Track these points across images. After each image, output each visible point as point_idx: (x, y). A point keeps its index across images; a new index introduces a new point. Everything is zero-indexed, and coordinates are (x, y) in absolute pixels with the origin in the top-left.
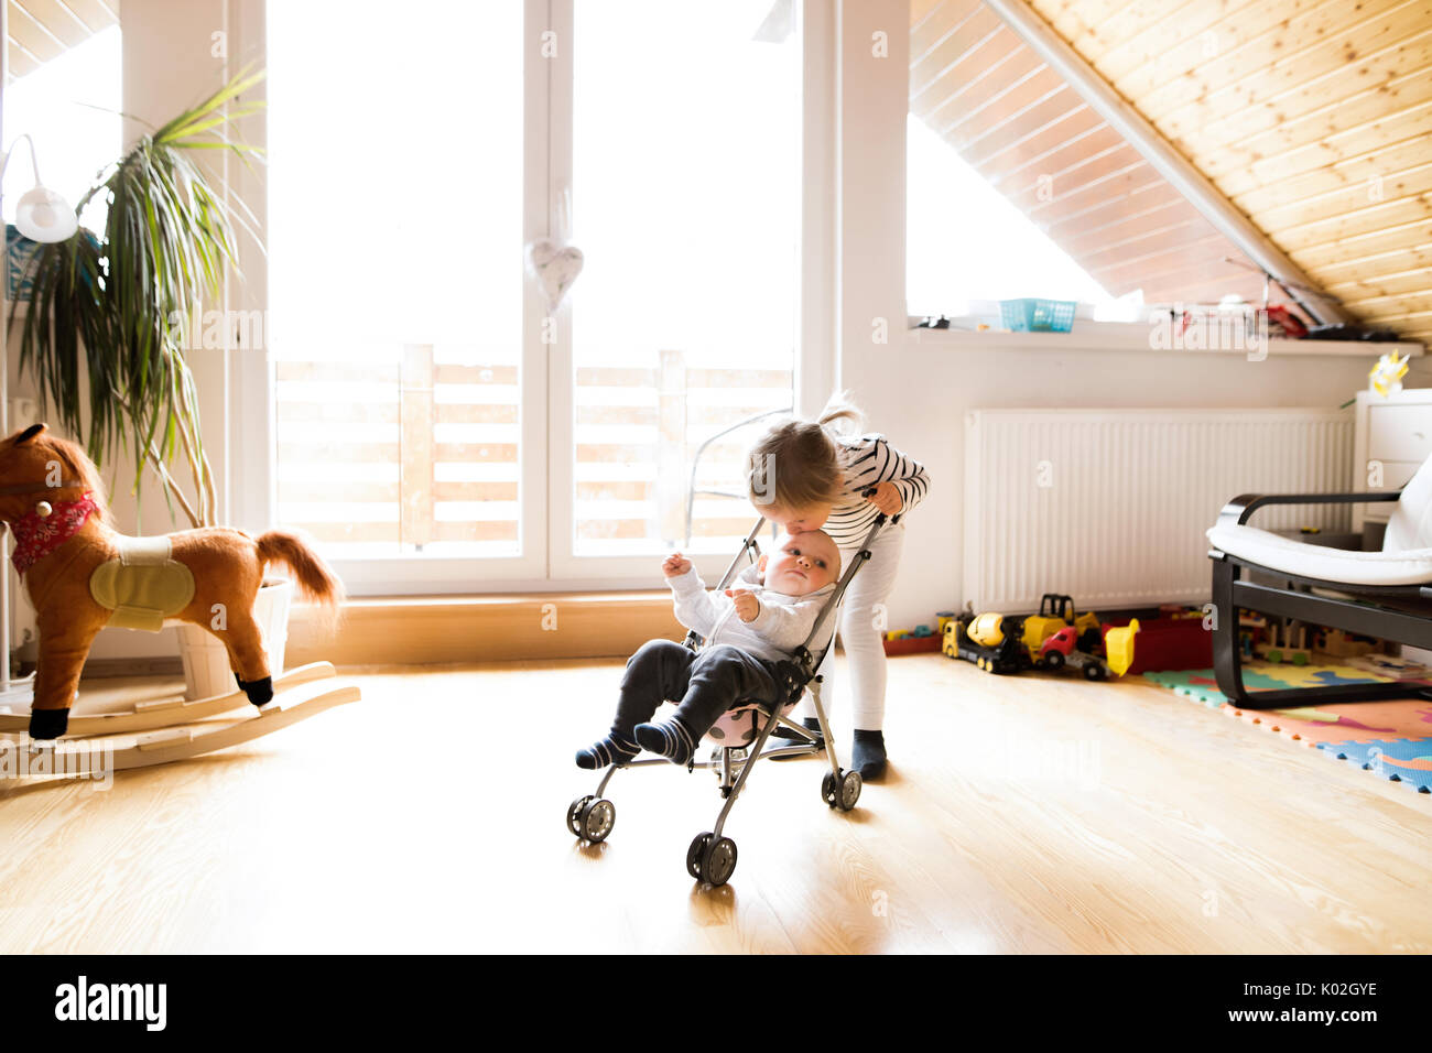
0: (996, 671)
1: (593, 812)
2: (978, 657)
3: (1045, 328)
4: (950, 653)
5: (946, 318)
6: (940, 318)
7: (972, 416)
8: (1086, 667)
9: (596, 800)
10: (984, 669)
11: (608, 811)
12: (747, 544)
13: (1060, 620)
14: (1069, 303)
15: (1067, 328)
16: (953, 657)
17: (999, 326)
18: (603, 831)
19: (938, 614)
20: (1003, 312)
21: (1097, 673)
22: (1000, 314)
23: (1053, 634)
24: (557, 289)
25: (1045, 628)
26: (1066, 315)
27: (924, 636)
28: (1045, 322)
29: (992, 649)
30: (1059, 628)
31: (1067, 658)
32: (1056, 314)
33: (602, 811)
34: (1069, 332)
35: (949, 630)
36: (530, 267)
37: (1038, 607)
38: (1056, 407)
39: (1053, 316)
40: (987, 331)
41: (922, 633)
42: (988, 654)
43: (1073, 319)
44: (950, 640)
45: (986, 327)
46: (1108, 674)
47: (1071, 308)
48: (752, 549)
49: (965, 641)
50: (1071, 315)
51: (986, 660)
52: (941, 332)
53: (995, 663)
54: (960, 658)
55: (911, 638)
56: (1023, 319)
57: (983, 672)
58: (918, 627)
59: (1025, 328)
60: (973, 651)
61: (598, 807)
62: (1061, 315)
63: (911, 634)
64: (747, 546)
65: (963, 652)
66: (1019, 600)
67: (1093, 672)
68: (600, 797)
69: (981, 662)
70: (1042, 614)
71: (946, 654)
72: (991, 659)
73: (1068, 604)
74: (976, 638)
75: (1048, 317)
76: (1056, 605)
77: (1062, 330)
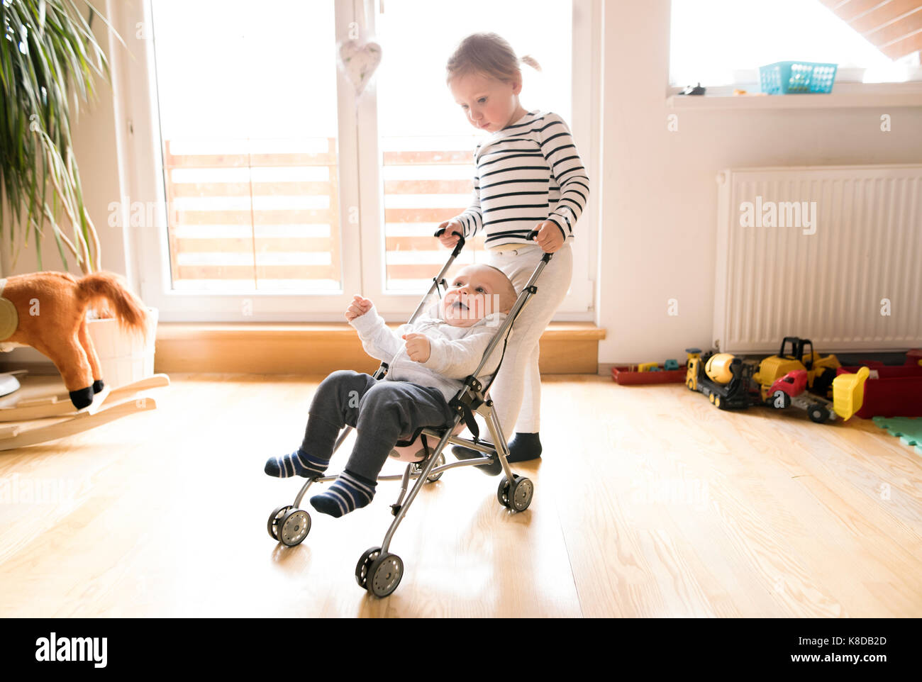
0: (724, 407)
1: (290, 520)
2: (710, 392)
3: (803, 90)
4: (691, 386)
5: (702, 86)
6: (696, 86)
7: (724, 175)
8: (811, 409)
9: (294, 510)
10: (714, 403)
11: (305, 520)
12: (436, 283)
13: (797, 361)
14: (829, 66)
15: (827, 90)
16: (692, 390)
17: (756, 91)
18: (298, 537)
19: (688, 351)
20: (762, 79)
21: (822, 415)
22: (759, 80)
23: (785, 374)
24: (359, 78)
25: (780, 368)
26: (825, 77)
27: (671, 369)
28: (803, 85)
29: (723, 385)
30: (794, 368)
31: (793, 399)
32: (814, 76)
33: (299, 520)
34: (829, 92)
35: (692, 365)
36: (340, 61)
37: (779, 348)
38: (808, 165)
39: (811, 79)
40: (744, 95)
41: (670, 366)
42: (719, 390)
43: (833, 80)
44: (692, 374)
45: (743, 92)
46: (832, 417)
47: (832, 70)
48: (441, 286)
49: (703, 376)
50: (830, 77)
51: (715, 396)
52: (697, 98)
53: (722, 399)
54: (698, 391)
55: (661, 370)
56: (779, 83)
57: (712, 405)
58: (668, 361)
59: (780, 92)
60: (707, 386)
61: (294, 516)
62: (819, 77)
63: (661, 367)
64: (436, 284)
65: (700, 387)
66: (763, 341)
67: (817, 414)
68: (297, 507)
69: (712, 397)
70: (782, 355)
71: (688, 386)
72: (719, 396)
73: (806, 347)
74: (710, 375)
75: (805, 79)
76: (796, 348)
77: (821, 92)
